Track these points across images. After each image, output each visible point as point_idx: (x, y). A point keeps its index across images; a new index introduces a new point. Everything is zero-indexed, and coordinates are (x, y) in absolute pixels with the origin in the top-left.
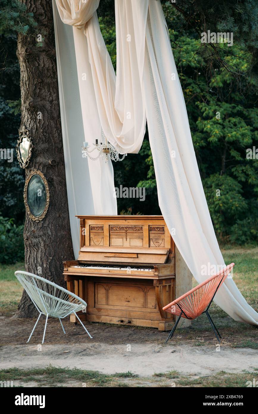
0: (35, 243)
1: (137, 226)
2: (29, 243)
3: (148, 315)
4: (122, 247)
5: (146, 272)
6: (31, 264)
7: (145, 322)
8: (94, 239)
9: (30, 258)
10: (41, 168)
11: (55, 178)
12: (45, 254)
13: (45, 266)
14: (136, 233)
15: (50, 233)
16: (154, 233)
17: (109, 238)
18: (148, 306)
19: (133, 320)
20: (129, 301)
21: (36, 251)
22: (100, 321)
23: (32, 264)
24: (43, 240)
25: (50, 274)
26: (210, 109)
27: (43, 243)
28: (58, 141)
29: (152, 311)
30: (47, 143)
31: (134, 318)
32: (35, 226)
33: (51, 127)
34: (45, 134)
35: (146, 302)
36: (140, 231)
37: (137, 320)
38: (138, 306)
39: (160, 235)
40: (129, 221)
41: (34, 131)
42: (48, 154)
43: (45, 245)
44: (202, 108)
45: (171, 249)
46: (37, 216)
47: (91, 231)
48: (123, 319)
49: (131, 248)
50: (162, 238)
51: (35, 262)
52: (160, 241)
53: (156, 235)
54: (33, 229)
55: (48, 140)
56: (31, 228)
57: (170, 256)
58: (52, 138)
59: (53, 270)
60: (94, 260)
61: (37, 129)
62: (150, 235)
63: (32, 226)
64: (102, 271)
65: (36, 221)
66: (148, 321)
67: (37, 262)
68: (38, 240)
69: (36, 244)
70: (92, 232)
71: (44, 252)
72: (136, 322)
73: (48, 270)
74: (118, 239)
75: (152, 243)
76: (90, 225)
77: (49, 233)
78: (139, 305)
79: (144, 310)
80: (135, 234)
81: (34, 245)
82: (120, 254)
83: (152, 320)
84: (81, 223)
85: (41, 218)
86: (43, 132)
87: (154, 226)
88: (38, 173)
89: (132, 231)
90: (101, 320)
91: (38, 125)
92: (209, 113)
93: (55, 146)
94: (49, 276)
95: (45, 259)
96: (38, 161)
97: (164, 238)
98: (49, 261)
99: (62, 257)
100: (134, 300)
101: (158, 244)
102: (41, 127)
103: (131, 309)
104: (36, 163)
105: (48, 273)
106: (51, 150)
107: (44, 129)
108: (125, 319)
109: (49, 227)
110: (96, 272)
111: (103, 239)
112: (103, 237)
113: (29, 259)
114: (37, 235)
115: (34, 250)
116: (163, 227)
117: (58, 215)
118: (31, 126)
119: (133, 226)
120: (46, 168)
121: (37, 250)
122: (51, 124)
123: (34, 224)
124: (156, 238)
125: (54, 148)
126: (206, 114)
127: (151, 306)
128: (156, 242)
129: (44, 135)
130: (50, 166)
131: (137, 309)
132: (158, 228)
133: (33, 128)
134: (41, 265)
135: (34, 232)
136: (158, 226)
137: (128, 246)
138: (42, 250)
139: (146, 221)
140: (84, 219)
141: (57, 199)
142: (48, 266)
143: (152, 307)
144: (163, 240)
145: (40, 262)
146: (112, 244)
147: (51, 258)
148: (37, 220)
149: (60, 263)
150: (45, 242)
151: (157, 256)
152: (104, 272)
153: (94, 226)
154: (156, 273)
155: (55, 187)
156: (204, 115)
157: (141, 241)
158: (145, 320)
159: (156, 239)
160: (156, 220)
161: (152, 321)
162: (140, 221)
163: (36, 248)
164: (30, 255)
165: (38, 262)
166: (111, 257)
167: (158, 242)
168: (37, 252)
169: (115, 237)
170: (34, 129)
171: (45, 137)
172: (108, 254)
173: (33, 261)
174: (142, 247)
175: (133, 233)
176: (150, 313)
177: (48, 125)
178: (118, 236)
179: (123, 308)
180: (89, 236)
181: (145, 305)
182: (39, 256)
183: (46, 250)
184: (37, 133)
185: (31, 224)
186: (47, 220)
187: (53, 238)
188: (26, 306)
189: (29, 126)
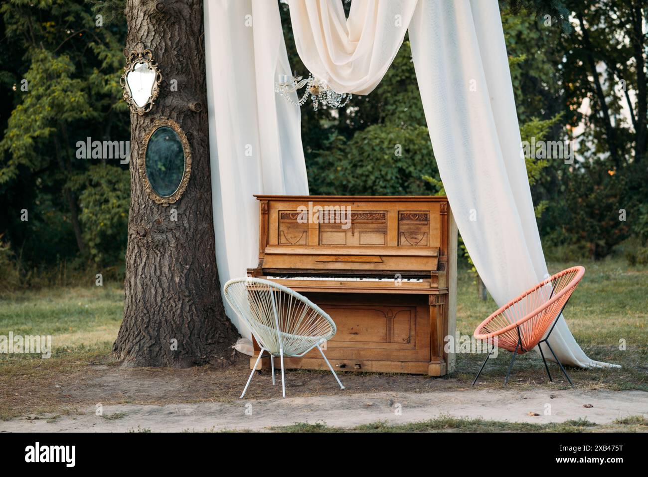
0: (159, 241)
1: (375, 212)
2: (148, 242)
3: (395, 353)
4: (345, 246)
5: (413, 284)
6: (148, 277)
7: (390, 365)
8: (287, 233)
9: (147, 267)
10: (175, 115)
11: (195, 133)
12: (177, 259)
13: (177, 280)
14: (372, 223)
15: (187, 225)
16: (408, 224)
17: (318, 232)
18: (395, 339)
19: (365, 362)
20: (356, 333)
21: (159, 255)
22: (299, 367)
23: (150, 277)
24: (174, 236)
25: (187, 293)
26: (113, 56)
27: (174, 241)
28: (199, 72)
29: (402, 347)
30: (184, 75)
31: (368, 360)
32: (162, 212)
33: (190, 48)
34: (181, 59)
35: (390, 333)
36: (380, 221)
37: (373, 362)
38: (374, 341)
39: (420, 226)
40: (360, 204)
41: (161, 53)
42: (186, 92)
43: (177, 245)
44: (99, 54)
45: (441, 249)
46: (165, 195)
47: (280, 220)
48: (346, 362)
49: (361, 247)
50: (422, 231)
51: (158, 273)
52: (420, 237)
53: (412, 226)
54: (157, 217)
55: (186, 70)
56: (152, 215)
57: (441, 260)
58: (191, 67)
59: (192, 286)
60: (297, 267)
61: (166, 50)
62: (401, 226)
63: (155, 213)
64: (327, 283)
65: (162, 204)
66: (395, 363)
67: (161, 273)
68: (164, 236)
69: (161, 243)
70: (283, 223)
71: (176, 256)
72: (372, 365)
73: (183, 287)
74: (335, 234)
75: (403, 239)
76: (279, 211)
77: (185, 225)
78: (375, 339)
79: (386, 346)
80: (371, 226)
81: (157, 245)
82: (347, 257)
83: (402, 362)
84: (264, 207)
85: (173, 200)
86: (177, 56)
87: (408, 212)
88: (170, 124)
89: (365, 221)
90: (300, 365)
91: (169, 43)
92: (113, 62)
93: (196, 80)
94: (186, 296)
95: (178, 269)
96: (168, 104)
97: (427, 231)
98: (185, 271)
99: (204, 265)
100: (367, 331)
101: (414, 240)
102: (175, 47)
103: (360, 346)
104: (164, 107)
105: (185, 292)
106: (190, 86)
107: (180, 50)
108: (350, 362)
109: (186, 215)
110: (314, 285)
111: (305, 234)
112: (306, 230)
113: (143, 268)
114: (164, 227)
115: (156, 253)
116: (425, 214)
117: (198, 195)
118: (154, 44)
119: (367, 212)
120: (182, 116)
121: (161, 253)
122: (190, 43)
123: (158, 210)
124: (412, 231)
125: (194, 82)
126: (107, 63)
127: (400, 340)
128: (412, 238)
129: (179, 60)
130: (189, 113)
131: (372, 346)
132: (415, 215)
133: (160, 48)
134: (170, 278)
135: (158, 222)
136: (416, 213)
137: (356, 243)
138: (171, 253)
139: (393, 204)
140: (269, 201)
141: (196, 169)
142: (183, 281)
143: (402, 341)
144: (426, 235)
145: (167, 273)
146: (324, 242)
147: (187, 266)
148: (166, 203)
149: (201, 275)
150: (177, 239)
151: (419, 259)
152: (328, 285)
153: (288, 212)
154: (435, 285)
155: (195, 149)
156: (104, 65)
157: (382, 236)
158: (389, 363)
159: (411, 233)
160: (413, 203)
161: (403, 364)
162: (381, 204)
163: (161, 249)
164: (147, 261)
165: (163, 274)
166: (329, 262)
167: (416, 238)
168: (161, 256)
169: (331, 230)
170: (161, 50)
171: (182, 64)
172: (321, 257)
173: (152, 271)
174: (385, 246)
175: (367, 223)
176: (399, 350)
177: (186, 44)
178: (336, 228)
179: (345, 344)
180: (277, 228)
181: (388, 337)
182: (167, 263)
183: (178, 253)
184: (167, 56)
185: (151, 209)
186: (183, 202)
187: (190, 234)
188: (143, 347)
189: (151, 44)
